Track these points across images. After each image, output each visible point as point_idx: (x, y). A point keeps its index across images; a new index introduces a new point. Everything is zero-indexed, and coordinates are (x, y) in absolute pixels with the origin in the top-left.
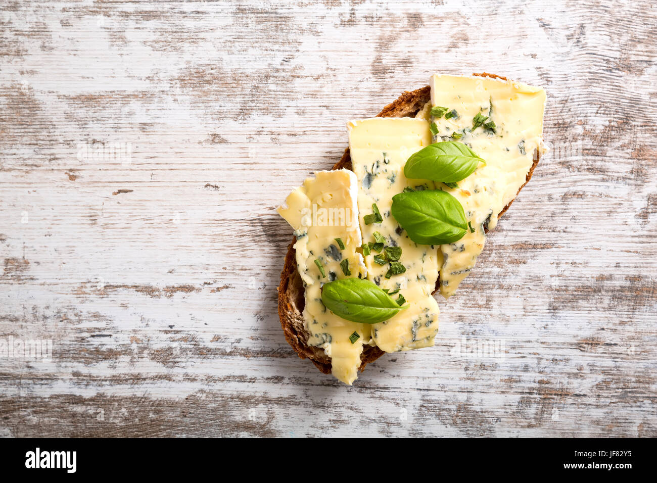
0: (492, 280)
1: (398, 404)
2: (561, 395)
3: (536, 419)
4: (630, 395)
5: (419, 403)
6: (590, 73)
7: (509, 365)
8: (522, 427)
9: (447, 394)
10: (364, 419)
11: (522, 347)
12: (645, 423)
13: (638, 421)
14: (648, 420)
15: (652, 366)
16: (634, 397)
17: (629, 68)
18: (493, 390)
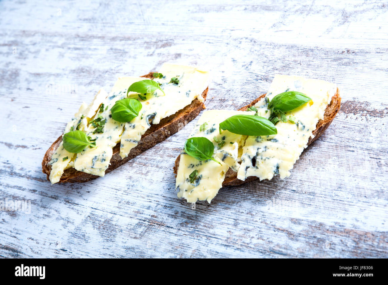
0: (155, 163)
1: (78, 213)
2: (160, 225)
3: (140, 234)
4: (196, 232)
5: (89, 214)
6: (247, 80)
7: (141, 205)
8: (131, 237)
9: (104, 213)
10: (59, 217)
11: (152, 197)
12: (197, 250)
13: (194, 248)
14: (200, 248)
15: (216, 219)
16: (198, 234)
17: (267, 80)
18: (126, 215)
